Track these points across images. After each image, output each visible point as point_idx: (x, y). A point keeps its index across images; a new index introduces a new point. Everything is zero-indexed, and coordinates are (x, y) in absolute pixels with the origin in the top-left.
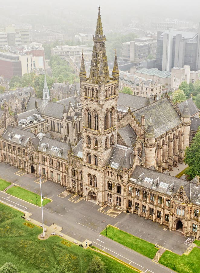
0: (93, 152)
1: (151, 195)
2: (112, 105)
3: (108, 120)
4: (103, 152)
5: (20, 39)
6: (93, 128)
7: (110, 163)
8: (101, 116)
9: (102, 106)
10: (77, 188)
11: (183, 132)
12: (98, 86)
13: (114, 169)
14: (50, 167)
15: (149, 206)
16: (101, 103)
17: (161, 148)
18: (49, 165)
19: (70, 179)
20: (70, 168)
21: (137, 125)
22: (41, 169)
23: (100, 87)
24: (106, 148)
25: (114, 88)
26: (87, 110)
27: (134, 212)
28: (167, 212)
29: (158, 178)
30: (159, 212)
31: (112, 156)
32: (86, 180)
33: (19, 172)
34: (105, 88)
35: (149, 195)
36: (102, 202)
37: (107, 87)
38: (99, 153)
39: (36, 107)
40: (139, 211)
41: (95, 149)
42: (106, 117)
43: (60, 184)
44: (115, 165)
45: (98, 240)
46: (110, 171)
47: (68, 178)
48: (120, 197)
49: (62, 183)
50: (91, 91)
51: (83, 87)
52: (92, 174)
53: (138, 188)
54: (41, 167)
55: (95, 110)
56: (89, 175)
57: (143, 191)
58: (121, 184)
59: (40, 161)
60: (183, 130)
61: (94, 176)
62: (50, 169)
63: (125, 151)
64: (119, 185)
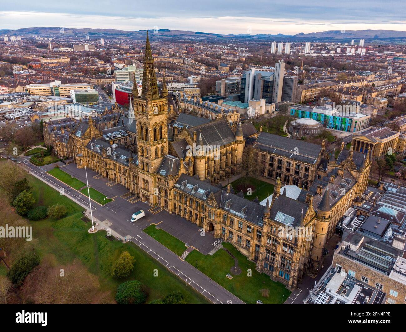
0: (146, 160)
1: (190, 199)
2: (161, 120)
3: (158, 133)
4: (153, 160)
5: (139, 76)
6: (144, 139)
7: (160, 170)
8: (151, 129)
9: (150, 120)
10: (136, 190)
11: (236, 148)
12: (145, 102)
13: (162, 175)
14: (119, 172)
15: (188, 209)
16: (149, 117)
17: (212, 161)
18: (118, 171)
19: (132, 183)
20: (131, 173)
21: (191, 140)
22: (113, 174)
23: (147, 102)
24: (157, 157)
25: (163, 105)
26: (140, 123)
27: (178, 213)
28: (202, 215)
29: (197, 185)
30: (196, 215)
31: (162, 164)
32: (141, 184)
33: (97, 176)
34: (153, 104)
35: (189, 199)
36: (153, 203)
37: (155, 103)
38: (149, 161)
39: (123, 124)
40: (182, 213)
41: (147, 158)
42: (155, 130)
43: (126, 187)
44: (163, 172)
45: (138, 236)
46: (159, 177)
47: (130, 182)
48: (167, 200)
49: (127, 186)
50: (141, 106)
51: (135, 103)
52: (146, 179)
53: (180, 192)
54: (113, 172)
55: (145, 124)
56: (144, 179)
57: (185, 196)
58: (167, 188)
59: (112, 167)
60: (236, 147)
61: (147, 181)
62: (119, 174)
63: (172, 160)
64: (166, 189)
